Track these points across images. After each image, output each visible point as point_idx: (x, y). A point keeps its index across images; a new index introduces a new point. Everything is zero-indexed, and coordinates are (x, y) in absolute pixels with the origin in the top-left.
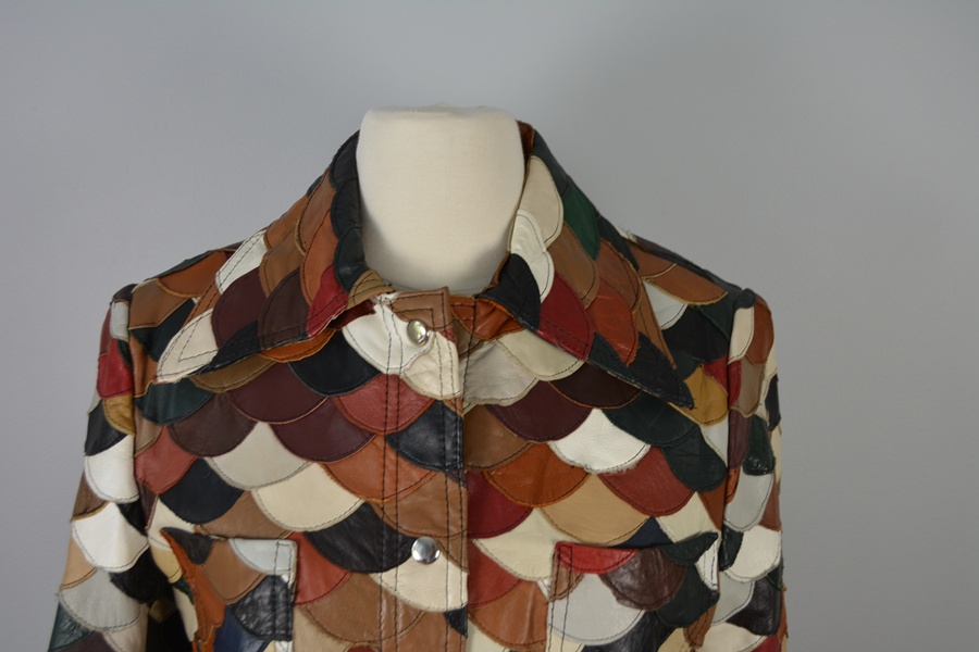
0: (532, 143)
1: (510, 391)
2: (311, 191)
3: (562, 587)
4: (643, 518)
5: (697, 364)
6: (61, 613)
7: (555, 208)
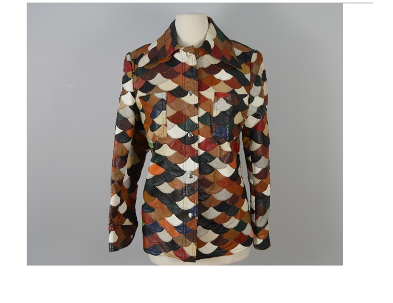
0: (210, 20)
1: (206, 65)
2: (166, 32)
3: (216, 100)
4: (232, 89)
5: (243, 63)
6: (118, 114)
7: (215, 33)
